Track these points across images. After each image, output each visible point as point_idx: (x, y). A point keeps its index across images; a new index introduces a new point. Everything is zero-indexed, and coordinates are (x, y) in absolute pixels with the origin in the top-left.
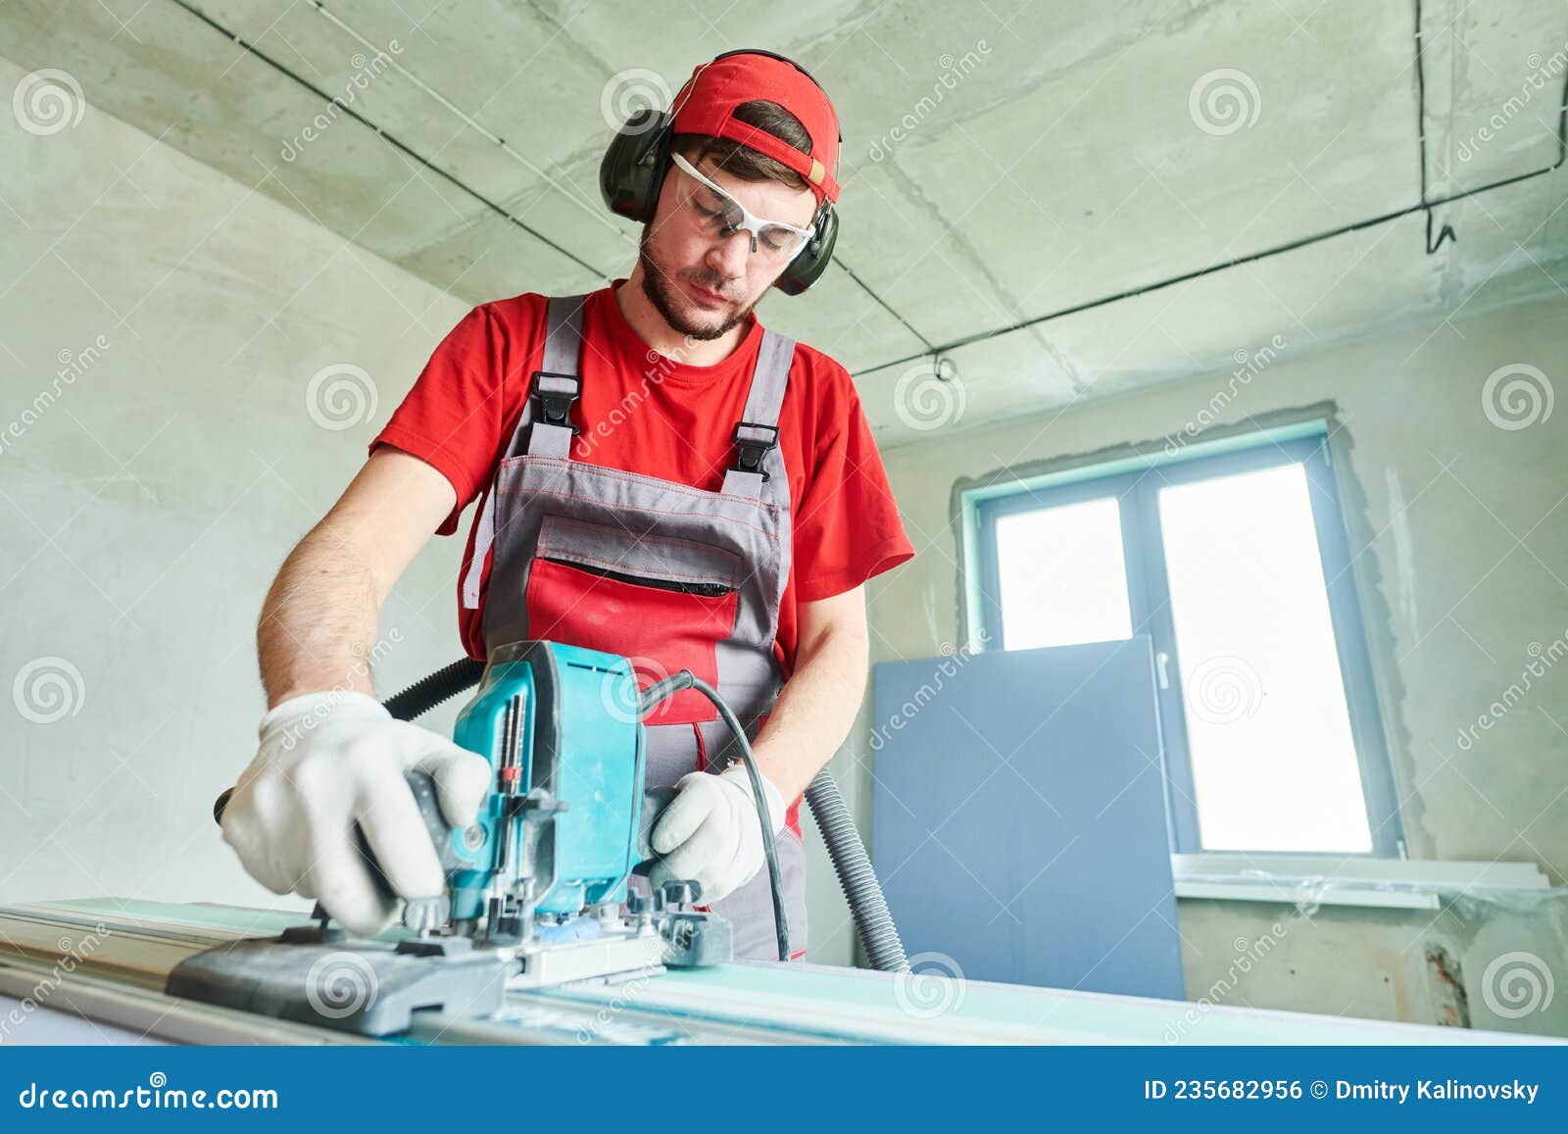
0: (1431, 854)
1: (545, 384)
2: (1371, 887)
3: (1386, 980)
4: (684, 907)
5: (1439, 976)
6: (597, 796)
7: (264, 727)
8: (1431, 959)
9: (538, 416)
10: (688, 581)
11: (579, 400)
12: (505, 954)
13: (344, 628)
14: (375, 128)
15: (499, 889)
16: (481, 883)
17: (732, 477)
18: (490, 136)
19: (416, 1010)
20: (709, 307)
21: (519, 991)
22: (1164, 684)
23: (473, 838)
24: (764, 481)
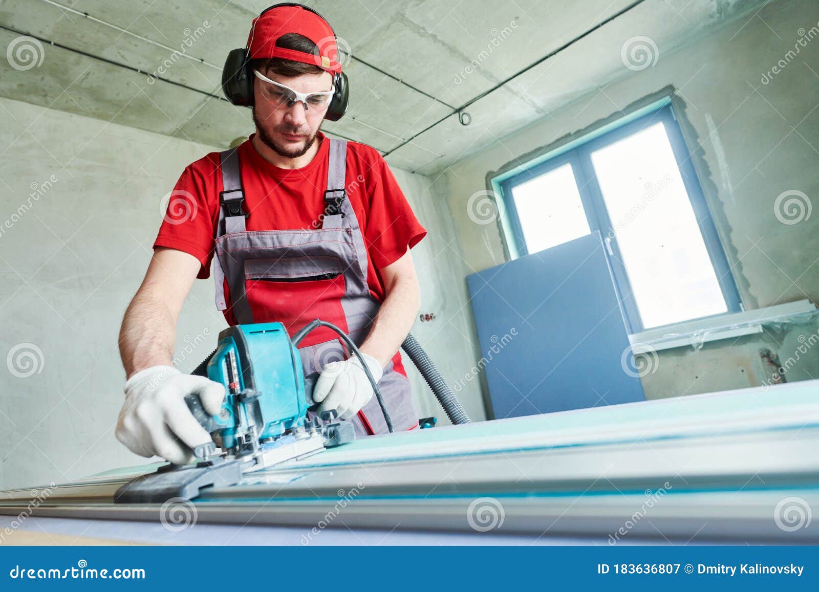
0: (756, 306)
1: (227, 197)
2: (728, 329)
3: (743, 371)
4: (332, 421)
5: (768, 364)
6: (277, 385)
7: (125, 390)
8: (763, 357)
9: (227, 214)
10: (318, 274)
11: (244, 201)
12: (248, 458)
13: (154, 337)
14: (137, 70)
15: (241, 433)
16: (233, 432)
17: (327, 220)
18: (196, 59)
19: (201, 488)
20: (295, 141)
21: (256, 471)
22: (611, 253)
23: (223, 416)
24: (342, 217)
